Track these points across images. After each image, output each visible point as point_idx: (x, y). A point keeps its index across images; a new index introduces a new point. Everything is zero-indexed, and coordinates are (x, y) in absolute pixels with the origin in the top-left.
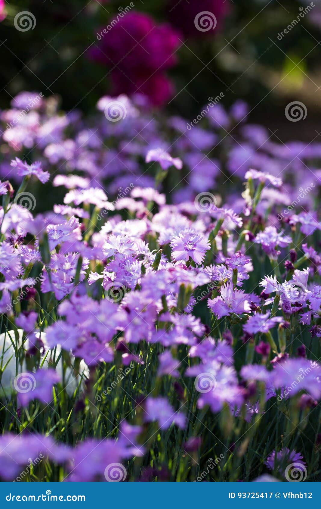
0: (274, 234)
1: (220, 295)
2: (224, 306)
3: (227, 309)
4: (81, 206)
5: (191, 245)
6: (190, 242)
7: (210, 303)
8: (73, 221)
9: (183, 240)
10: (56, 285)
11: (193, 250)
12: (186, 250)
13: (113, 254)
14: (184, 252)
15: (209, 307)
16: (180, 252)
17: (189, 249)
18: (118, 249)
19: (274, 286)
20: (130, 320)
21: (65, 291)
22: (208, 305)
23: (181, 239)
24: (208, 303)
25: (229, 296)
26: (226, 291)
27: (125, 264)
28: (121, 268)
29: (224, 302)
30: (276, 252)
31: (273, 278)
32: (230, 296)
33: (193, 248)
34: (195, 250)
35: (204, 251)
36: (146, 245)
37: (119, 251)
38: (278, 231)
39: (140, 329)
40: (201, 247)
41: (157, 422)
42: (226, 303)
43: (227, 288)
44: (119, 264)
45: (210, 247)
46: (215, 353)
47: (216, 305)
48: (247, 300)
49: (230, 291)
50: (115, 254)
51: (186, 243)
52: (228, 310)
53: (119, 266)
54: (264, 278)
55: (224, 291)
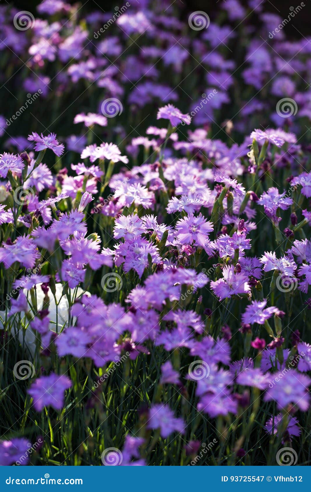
0: (277, 195)
1: (222, 277)
2: (226, 287)
3: (228, 290)
4: (97, 163)
5: (195, 228)
6: (194, 224)
7: (212, 285)
8: (86, 196)
9: (187, 222)
10: (69, 272)
11: (197, 233)
12: (190, 233)
13: (123, 235)
14: (189, 235)
15: (211, 289)
16: (185, 234)
17: (194, 231)
18: (128, 229)
19: (273, 262)
20: (136, 321)
21: (78, 279)
22: (211, 287)
23: (186, 221)
24: (211, 285)
25: (230, 277)
26: (227, 273)
27: (134, 246)
28: (130, 251)
29: (226, 283)
30: (277, 218)
31: (273, 254)
32: (232, 278)
33: (197, 230)
34: (199, 232)
35: (207, 234)
36: (154, 218)
37: (129, 231)
38: (280, 193)
39: (145, 329)
40: (204, 229)
41: (159, 429)
42: (227, 284)
43: (228, 270)
44: (129, 247)
45: (213, 229)
46: (214, 351)
47: (218, 287)
48: (246, 281)
49: (231, 273)
50: (124, 235)
51: (190, 226)
52: (229, 292)
53: (128, 249)
54: (264, 255)
55: (226, 272)
